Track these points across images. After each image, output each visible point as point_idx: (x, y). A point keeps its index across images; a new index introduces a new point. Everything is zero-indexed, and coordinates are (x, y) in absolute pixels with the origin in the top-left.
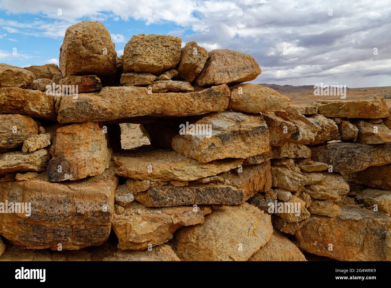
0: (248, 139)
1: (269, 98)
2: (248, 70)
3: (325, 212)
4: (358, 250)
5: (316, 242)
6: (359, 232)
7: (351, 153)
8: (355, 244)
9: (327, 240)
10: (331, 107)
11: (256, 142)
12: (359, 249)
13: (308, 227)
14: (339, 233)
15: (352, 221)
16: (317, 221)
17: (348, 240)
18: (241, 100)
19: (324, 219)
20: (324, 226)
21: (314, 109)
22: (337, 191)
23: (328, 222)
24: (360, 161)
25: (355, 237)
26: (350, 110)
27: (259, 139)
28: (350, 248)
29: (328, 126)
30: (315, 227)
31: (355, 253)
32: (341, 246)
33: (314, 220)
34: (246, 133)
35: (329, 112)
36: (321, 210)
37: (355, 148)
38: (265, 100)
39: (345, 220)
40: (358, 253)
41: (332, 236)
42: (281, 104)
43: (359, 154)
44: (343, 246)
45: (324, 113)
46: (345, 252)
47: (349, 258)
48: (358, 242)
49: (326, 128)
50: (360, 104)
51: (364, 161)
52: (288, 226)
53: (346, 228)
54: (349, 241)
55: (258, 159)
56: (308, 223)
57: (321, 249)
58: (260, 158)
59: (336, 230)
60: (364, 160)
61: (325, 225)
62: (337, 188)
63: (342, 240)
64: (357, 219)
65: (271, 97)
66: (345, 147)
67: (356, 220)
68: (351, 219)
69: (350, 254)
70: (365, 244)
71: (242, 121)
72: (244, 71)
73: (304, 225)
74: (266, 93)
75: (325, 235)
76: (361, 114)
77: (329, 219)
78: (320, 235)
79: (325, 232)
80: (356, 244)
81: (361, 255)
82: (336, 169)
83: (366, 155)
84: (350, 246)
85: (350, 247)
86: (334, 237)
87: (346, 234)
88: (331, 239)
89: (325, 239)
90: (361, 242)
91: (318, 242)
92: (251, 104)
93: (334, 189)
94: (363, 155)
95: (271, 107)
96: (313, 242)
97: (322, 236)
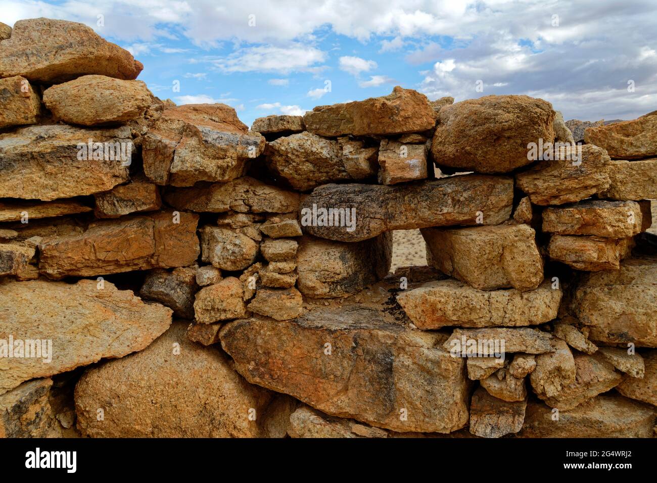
0: (49, 166)
1: (98, 95)
2: (69, 50)
3: (267, 309)
4: (339, 389)
5: (253, 363)
6: (340, 354)
7: (346, 202)
8: (332, 376)
9: (274, 363)
10: (325, 116)
11: (69, 173)
12: (340, 386)
13: (238, 335)
14: (298, 351)
15: (322, 331)
16: (255, 326)
17: (319, 367)
18: (58, 103)
19: (268, 323)
20: (265, 335)
21: (281, 120)
22: (317, 273)
23: (274, 329)
24: (364, 218)
25: (332, 363)
26: (355, 119)
27: (78, 168)
28: (322, 383)
29: (297, 151)
30: (251, 337)
31: (332, 392)
32: (306, 376)
33: (249, 322)
34: (42, 156)
35: (325, 126)
36: (261, 304)
37: (354, 192)
38: (92, 99)
39: (310, 328)
40: (338, 393)
41: (282, 355)
42: (119, 104)
43: (361, 203)
44: (310, 377)
45: (317, 130)
46: (311, 388)
47: (319, 400)
48: (338, 373)
49: (293, 154)
50: (364, 105)
51: (371, 218)
52: (195, 328)
53: (311, 343)
54: (321, 369)
55: (121, 207)
56: (237, 328)
57: (262, 376)
58: (127, 206)
59: (291, 345)
60: (371, 216)
61: (268, 333)
62: (317, 269)
63: (307, 366)
64: (333, 328)
65: (102, 93)
66: (337, 191)
67: (330, 330)
68: (322, 327)
69: (323, 394)
70: (351, 378)
71: (49, 137)
72: (63, 51)
73: (229, 331)
74: (96, 88)
75: (269, 353)
76: (372, 125)
77: (276, 323)
78: (260, 352)
79: (269, 346)
80: (335, 376)
81: (343, 398)
82: (323, 234)
83: (375, 205)
84: (324, 378)
85: (324, 381)
86: (288, 358)
87: (313, 355)
88: (281, 362)
89: (270, 360)
90: (346, 374)
91: (257, 364)
92: (70, 108)
93: (311, 270)
94: (369, 206)
95: (104, 112)
96: (249, 363)
97: (264, 353)
